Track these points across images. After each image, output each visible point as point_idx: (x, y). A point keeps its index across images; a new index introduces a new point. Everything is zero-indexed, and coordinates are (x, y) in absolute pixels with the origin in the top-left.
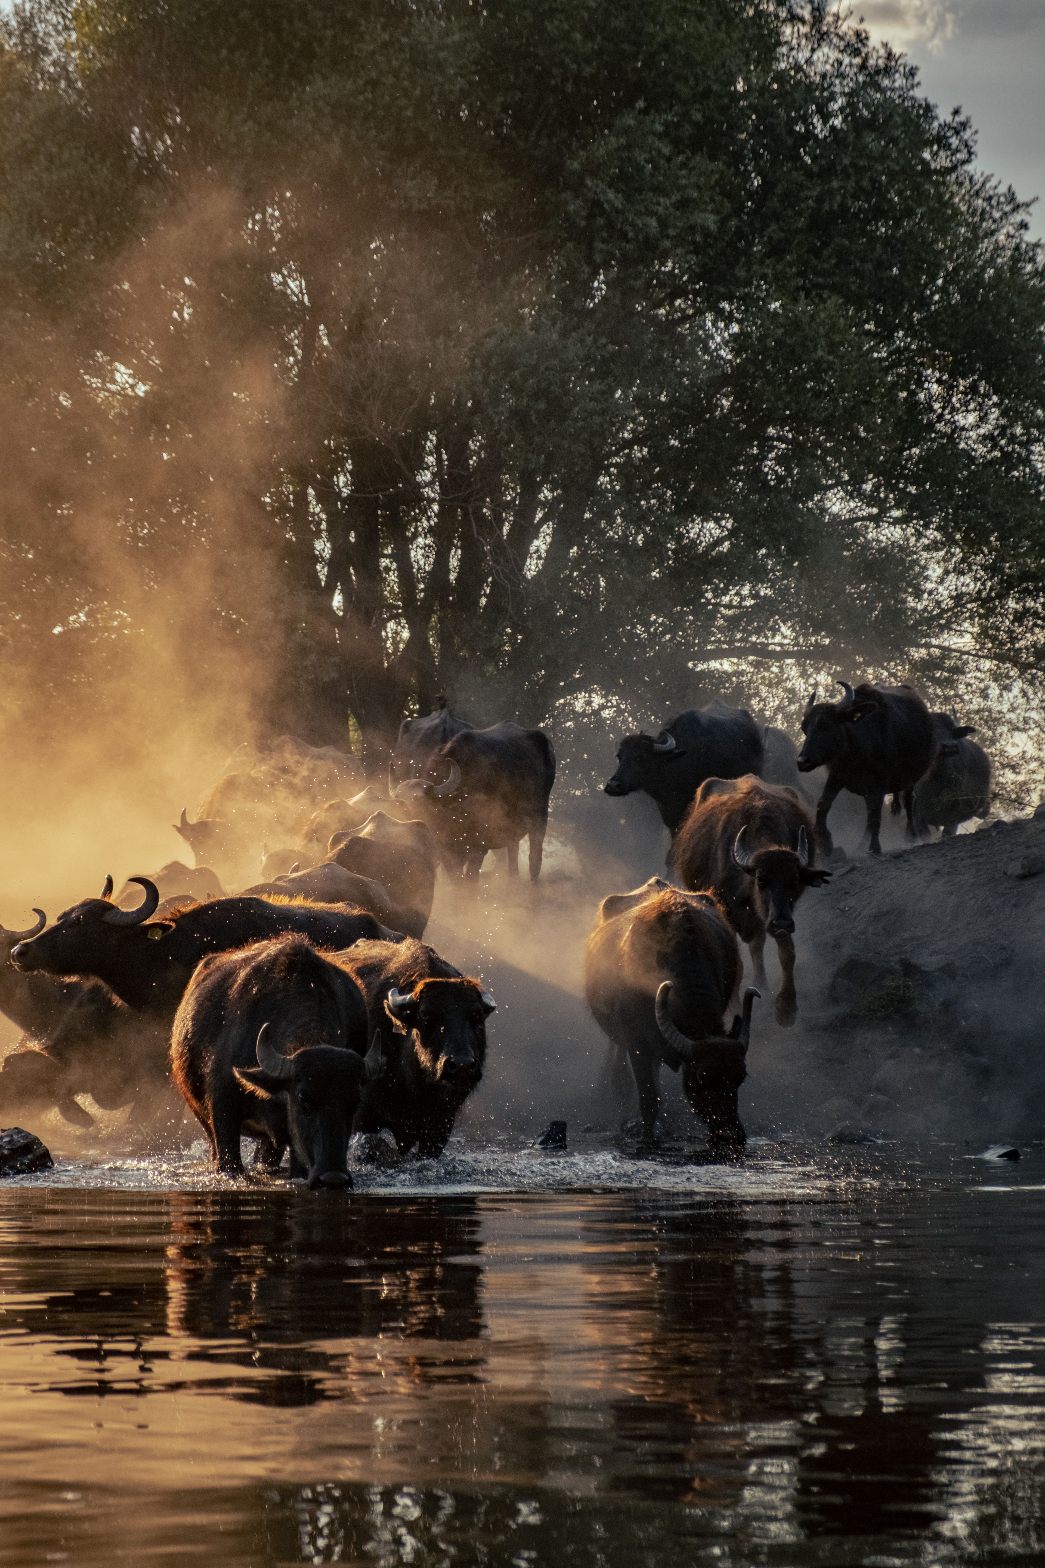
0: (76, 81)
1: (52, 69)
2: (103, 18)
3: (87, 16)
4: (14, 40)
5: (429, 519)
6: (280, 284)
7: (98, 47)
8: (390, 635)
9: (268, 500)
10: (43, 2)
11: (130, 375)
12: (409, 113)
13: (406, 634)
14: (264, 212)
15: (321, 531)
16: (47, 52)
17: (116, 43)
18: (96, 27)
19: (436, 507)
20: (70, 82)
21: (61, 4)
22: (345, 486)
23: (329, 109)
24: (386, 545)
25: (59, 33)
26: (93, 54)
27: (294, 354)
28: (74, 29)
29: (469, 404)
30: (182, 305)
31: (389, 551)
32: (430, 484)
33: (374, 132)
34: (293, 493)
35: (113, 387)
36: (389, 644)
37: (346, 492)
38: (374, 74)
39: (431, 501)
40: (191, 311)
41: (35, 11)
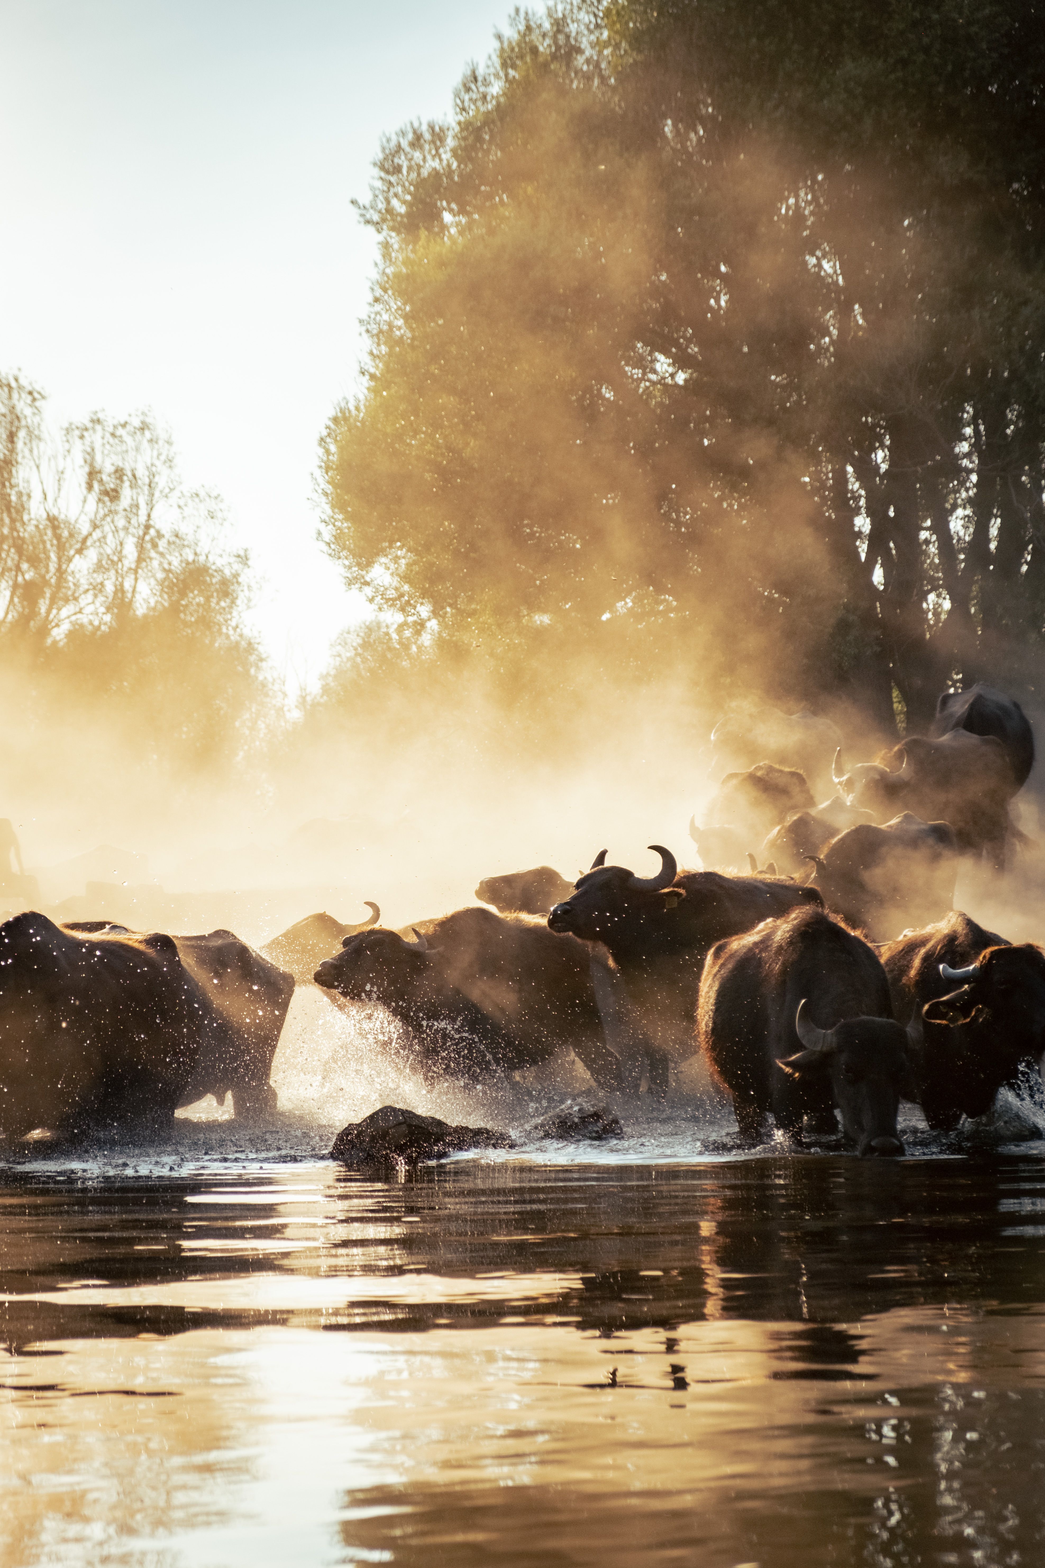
0: (610, 77)
1: (585, 68)
2: (633, 15)
3: (618, 13)
4: (548, 41)
5: (967, 490)
6: (815, 266)
7: (630, 44)
8: (931, 607)
9: (807, 479)
10: (575, 3)
11: (669, 365)
12: (941, 89)
13: (947, 605)
14: (797, 197)
15: (860, 508)
16: (579, 51)
17: (647, 38)
18: (627, 23)
19: (974, 478)
20: (603, 79)
21: (593, 3)
22: (883, 462)
23: (860, 89)
24: (924, 519)
25: (591, 32)
26: (625, 51)
27: (829, 334)
28: (606, 26)
29: (1006, 374)
30: (719, 293)
31: (928, 523)
32: (968, 455)
33: (905, 110)
34: (831, 471)
35: (653, 377)
36: (930, 615)
37: (884, 467)
38: (904, 53)
39: (969, 471)
40: (727, 297)
41: (567, 12)
